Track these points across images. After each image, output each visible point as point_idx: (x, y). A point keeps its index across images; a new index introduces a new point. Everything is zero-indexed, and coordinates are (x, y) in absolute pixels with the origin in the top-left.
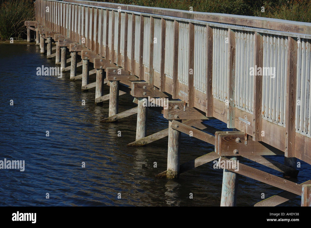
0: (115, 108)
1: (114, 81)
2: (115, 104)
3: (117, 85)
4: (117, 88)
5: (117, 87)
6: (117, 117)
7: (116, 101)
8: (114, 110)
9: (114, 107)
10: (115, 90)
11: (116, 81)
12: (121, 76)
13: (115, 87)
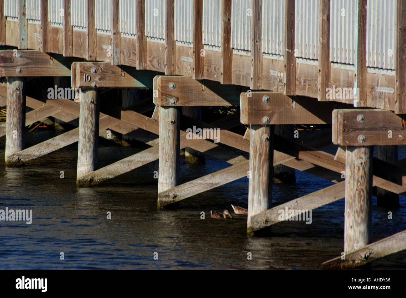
0: (363, 228)
1: (360, 147)
2: (363, 215)
3: (368, 160)
4: (367, 169)
5: (368, 165)
6: (370, 254)
7: (366, 206)
8: (360, 232)
9: (359, 224)
10: (361, 172)
11: (364, 147)
12: (381, 132)
13: (362, 164)
